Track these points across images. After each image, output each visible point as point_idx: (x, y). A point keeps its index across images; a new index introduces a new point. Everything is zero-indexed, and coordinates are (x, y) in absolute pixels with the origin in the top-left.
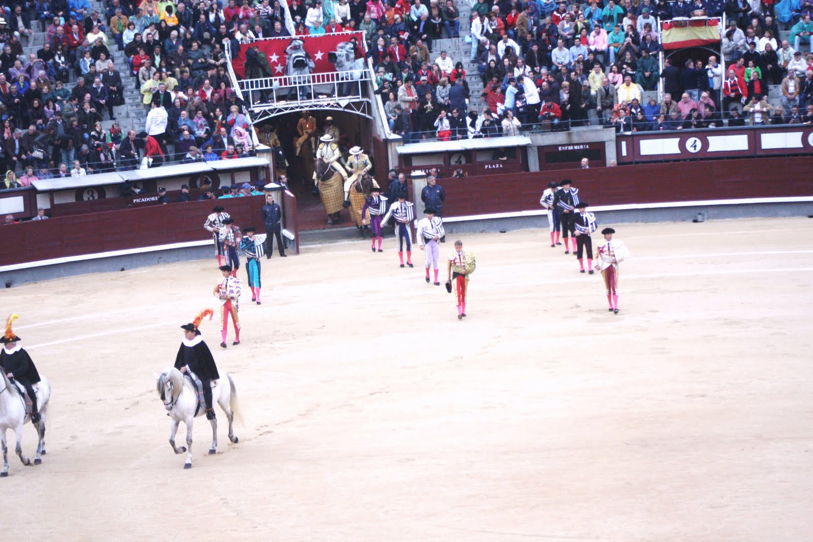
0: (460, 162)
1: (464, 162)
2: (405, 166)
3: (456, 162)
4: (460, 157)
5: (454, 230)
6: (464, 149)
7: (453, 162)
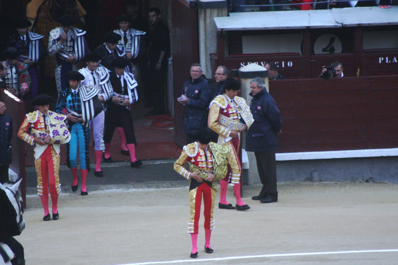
0: (332, 50)
1: (338, 50)
2: (230, 53)
3: (324, 50)
4: (332, 40)
5: (316, 175)
6: (340, 25)
7: (318, 50)
